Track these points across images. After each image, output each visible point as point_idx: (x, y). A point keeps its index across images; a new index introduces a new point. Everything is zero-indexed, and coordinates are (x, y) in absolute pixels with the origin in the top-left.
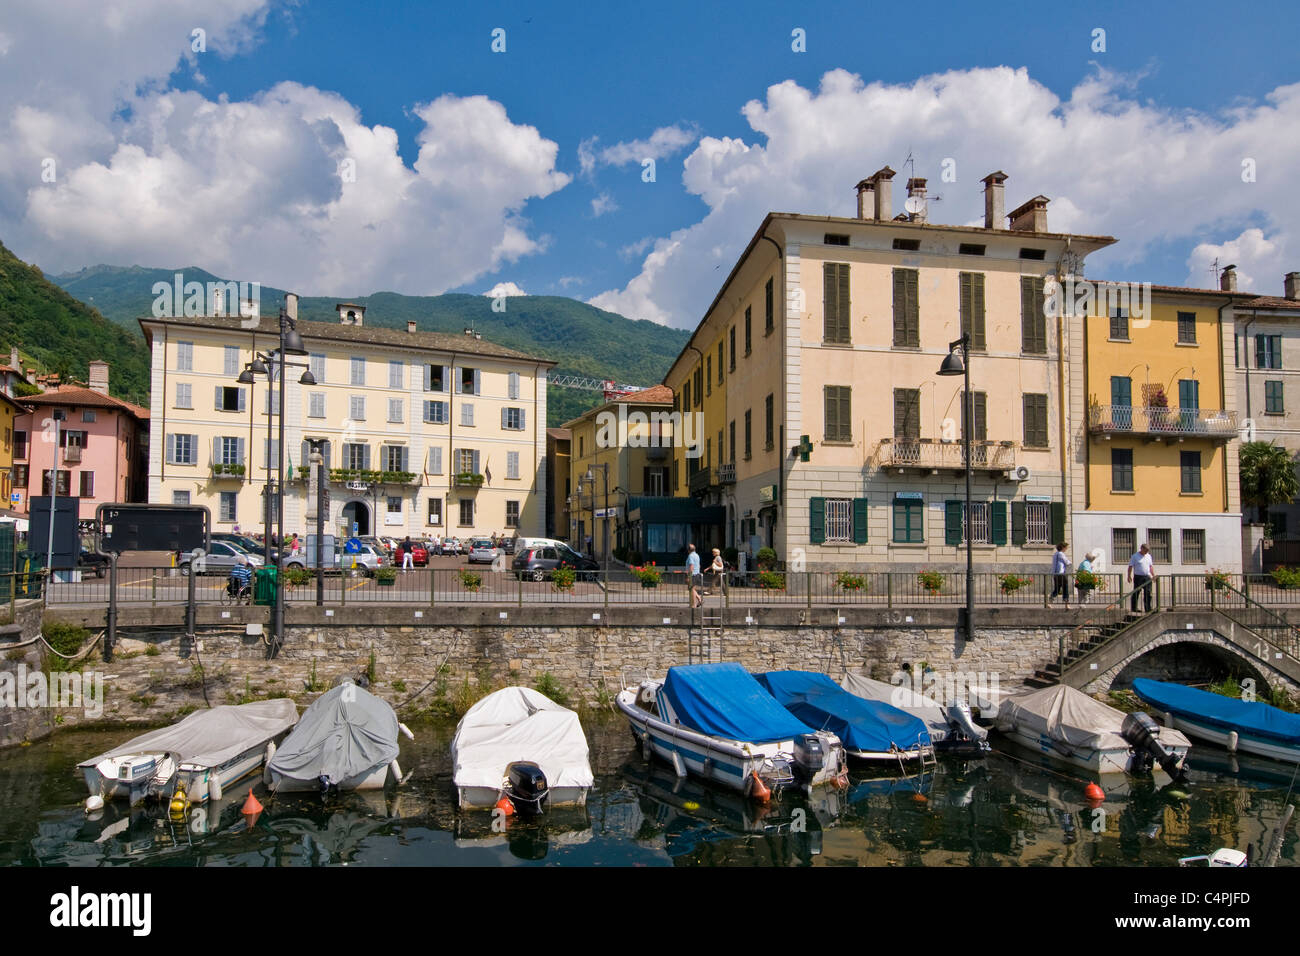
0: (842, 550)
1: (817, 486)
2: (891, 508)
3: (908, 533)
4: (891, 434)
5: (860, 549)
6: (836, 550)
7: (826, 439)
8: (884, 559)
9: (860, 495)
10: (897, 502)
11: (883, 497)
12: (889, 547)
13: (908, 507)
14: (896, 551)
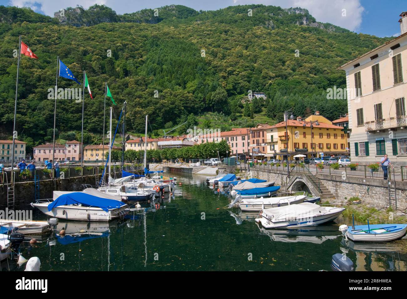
0: (363, 158)
1: (356, 139)
2: (375, 144)
3: (381, 151)
4: (374, 120)
5: (368, 157)
6: (361, 158)
7: (358, 125)
8: (374, 160)
9: (367, 141)
10: (377, 142)
11: (373, 140)
12: (376, 157)
13: (380, 143)
14: (377, 158)
